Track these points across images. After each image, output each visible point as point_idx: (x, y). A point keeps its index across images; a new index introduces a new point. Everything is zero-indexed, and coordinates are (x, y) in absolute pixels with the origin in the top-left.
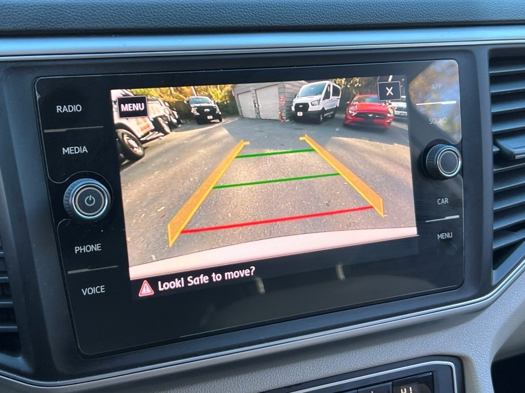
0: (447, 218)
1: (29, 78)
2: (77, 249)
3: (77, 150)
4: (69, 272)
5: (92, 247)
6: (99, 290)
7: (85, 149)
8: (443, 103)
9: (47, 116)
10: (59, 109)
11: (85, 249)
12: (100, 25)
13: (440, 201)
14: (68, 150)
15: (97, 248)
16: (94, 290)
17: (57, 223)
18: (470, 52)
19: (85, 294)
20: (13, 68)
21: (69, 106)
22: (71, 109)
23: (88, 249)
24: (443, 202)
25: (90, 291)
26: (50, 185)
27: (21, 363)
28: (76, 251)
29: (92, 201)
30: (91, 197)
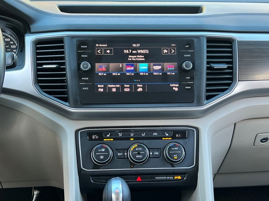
0: (189, 83)
1: (76, 39)
2: (82, 78)
3: (85, 56)
4: (80, 83)
5: (86, 78)
6: (87, 88)
7: (87, 56)
8: (189, 51)
9: (79, 48)
10: (82, 46)
11: (84, 79)
12: (93, 29)
13: (187, 78)
14: (83, 56)
15: (87, 79)
16: (86, 88)
17: (78, 72)
18: (199, 38)
19: (83, 89)
20: (73, 37)
22: (84, 47)
24: (188, 78)
26: (78, 63)
27: (67, 104)
28: (82, 79)
29: (86, 66)
30: (86, 65)
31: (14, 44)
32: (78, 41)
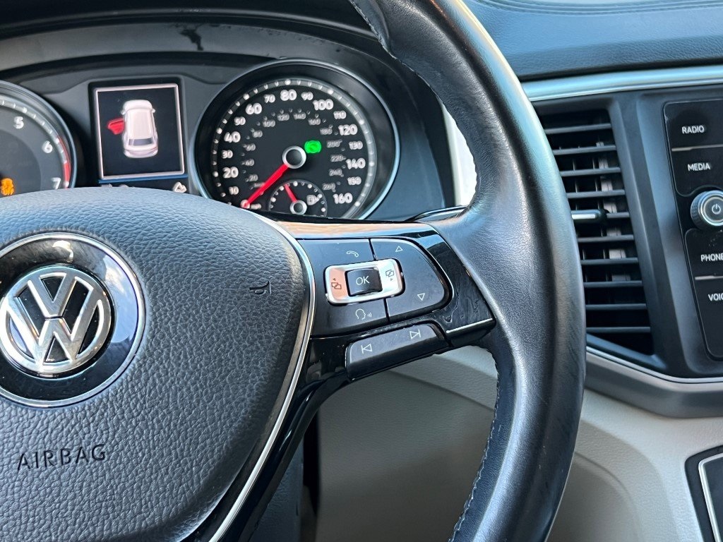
1: (660, 102)
2: (703, 257)
3: (701, 166)
4: (697, 278)
5: (716, 256)
7: (708, 166)
9: (674, 136)
10: (684, 130)
11: (710, 258)
14: (693, 167)
15: (720, 257)
16: (720, 297)
17: (684, 233)
19: (711, 300)
20: (646, 95)
21: (693, 127)
22: (694, 129)
23: (713, 257)
25: (716, 297)
26: (678, 198)
27: (655, 360)
28: (702, 259)
29: (718, 210)
30: (717, 206)
31: (350, 120)
32: (669, 109)
